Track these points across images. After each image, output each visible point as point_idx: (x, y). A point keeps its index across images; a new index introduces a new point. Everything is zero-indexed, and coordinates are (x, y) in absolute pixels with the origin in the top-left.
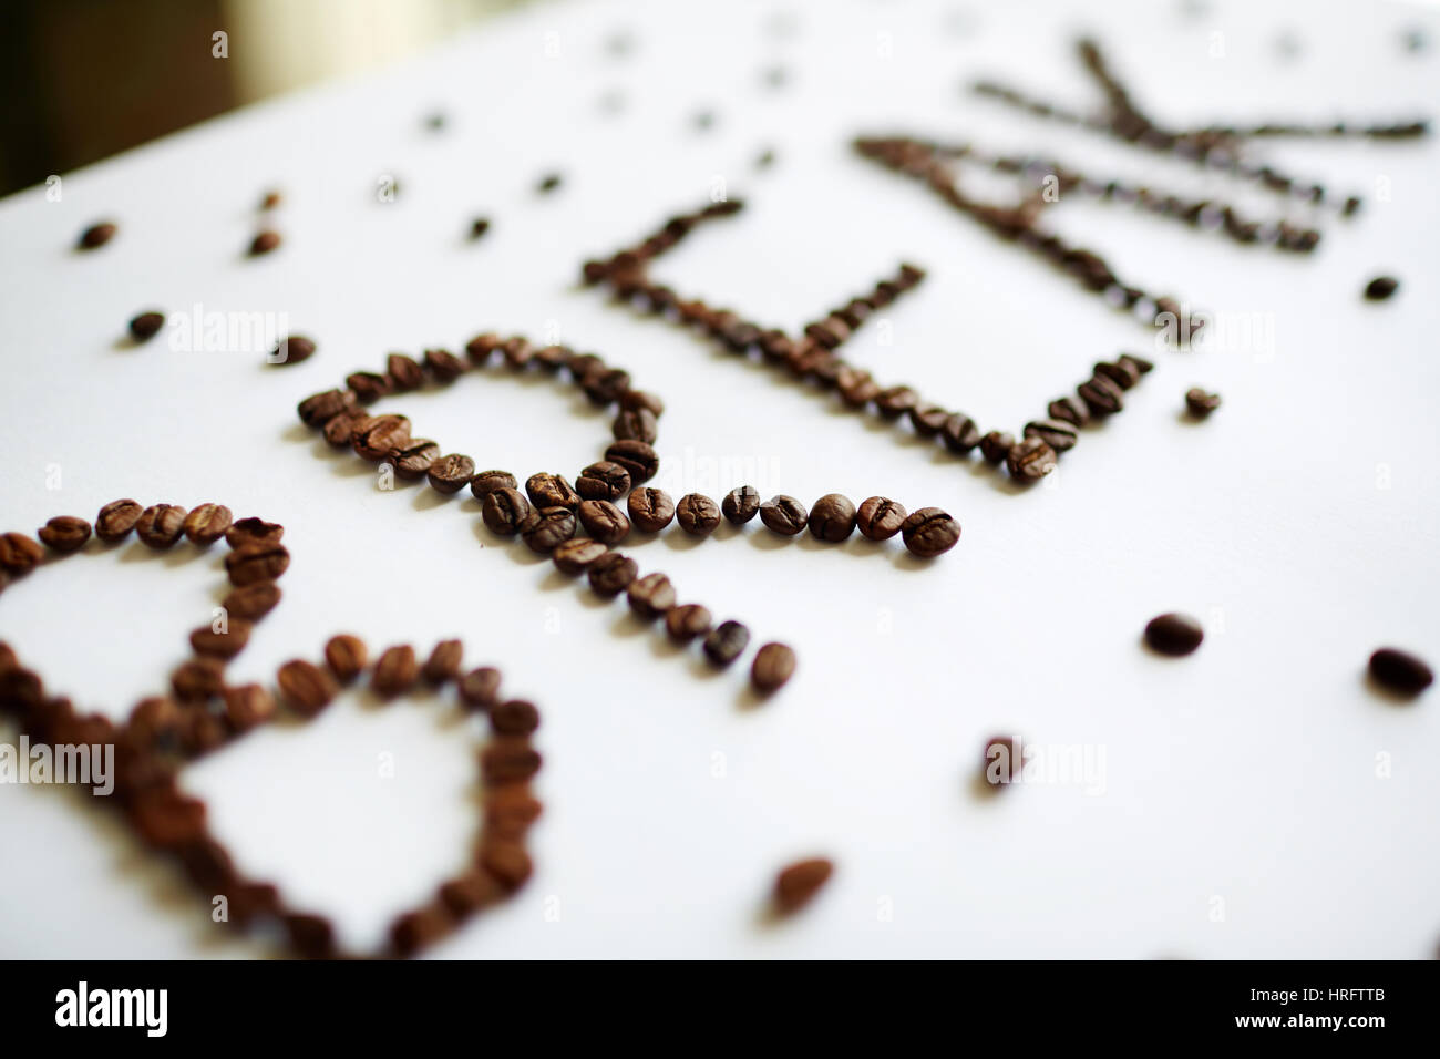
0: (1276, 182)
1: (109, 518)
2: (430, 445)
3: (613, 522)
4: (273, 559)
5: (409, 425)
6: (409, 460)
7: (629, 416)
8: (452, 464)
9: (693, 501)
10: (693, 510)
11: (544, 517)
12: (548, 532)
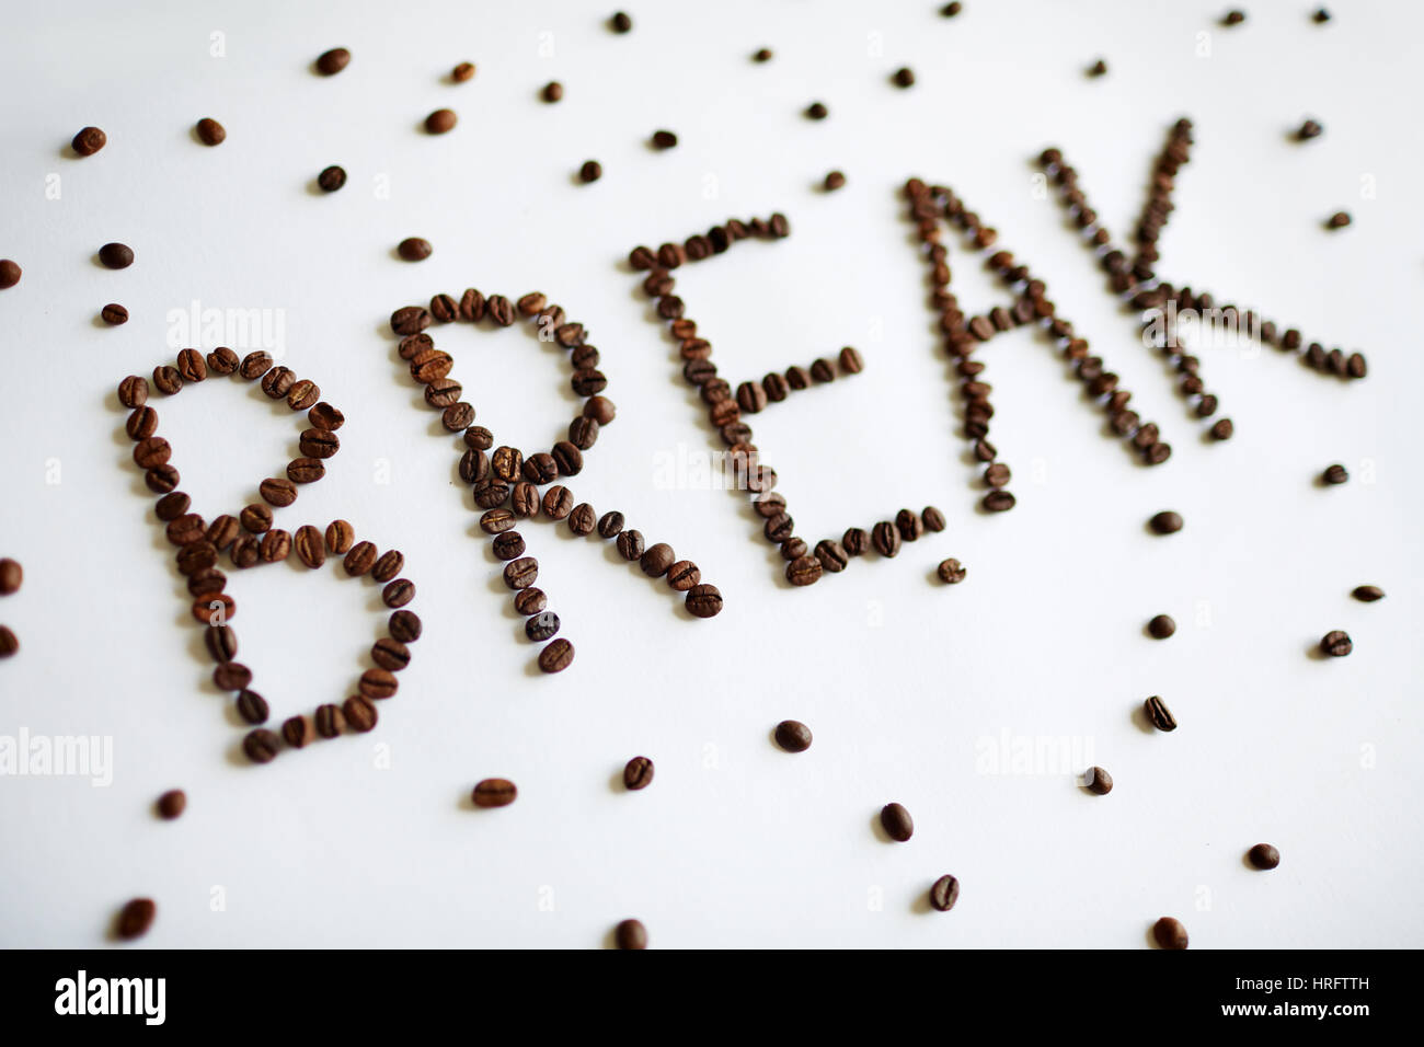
0: (1185, 374)
1: (251, 363)
2: (458, 388)
3: (527, 508)
4: (327, 446)
5: (451, 366)
6: (437, 398)
7: (585, 420)
8: (461, 413)
9: (585, 509)
10: (579, 520)
11: (491, 485)
12: (488, 498)
